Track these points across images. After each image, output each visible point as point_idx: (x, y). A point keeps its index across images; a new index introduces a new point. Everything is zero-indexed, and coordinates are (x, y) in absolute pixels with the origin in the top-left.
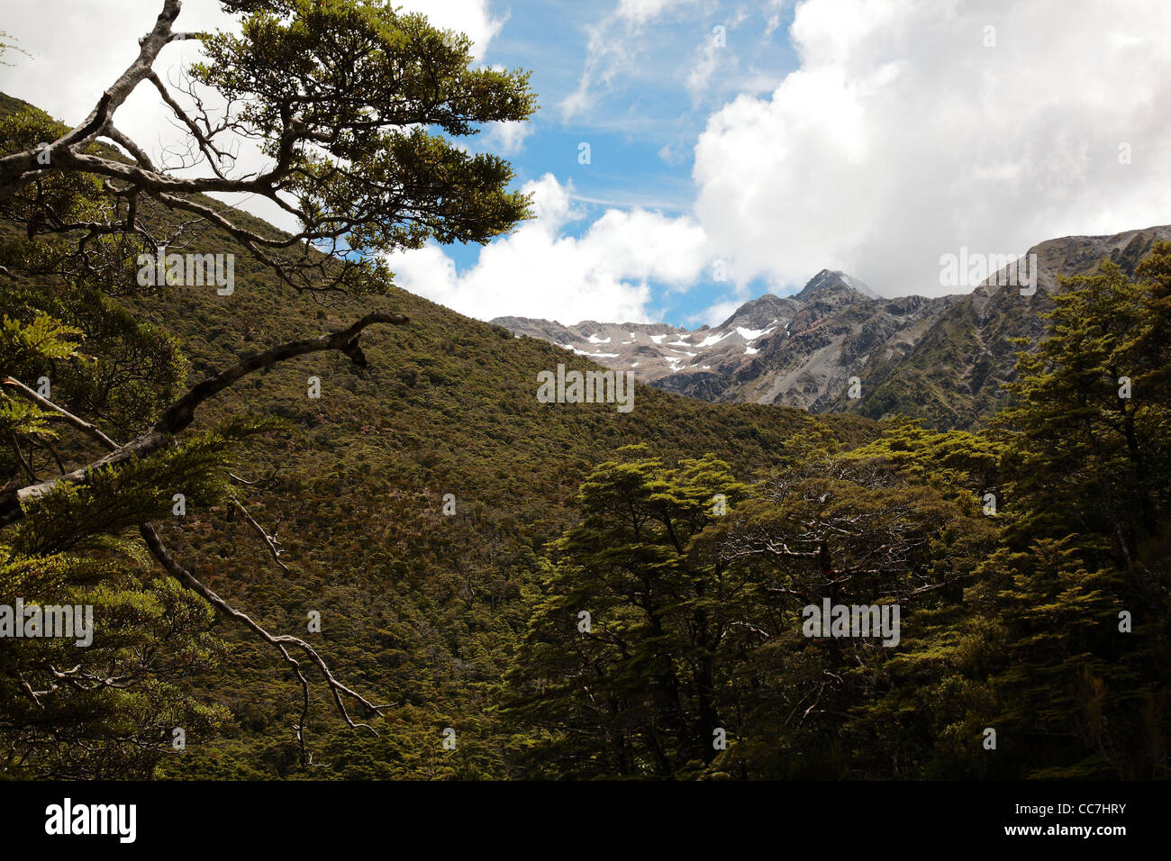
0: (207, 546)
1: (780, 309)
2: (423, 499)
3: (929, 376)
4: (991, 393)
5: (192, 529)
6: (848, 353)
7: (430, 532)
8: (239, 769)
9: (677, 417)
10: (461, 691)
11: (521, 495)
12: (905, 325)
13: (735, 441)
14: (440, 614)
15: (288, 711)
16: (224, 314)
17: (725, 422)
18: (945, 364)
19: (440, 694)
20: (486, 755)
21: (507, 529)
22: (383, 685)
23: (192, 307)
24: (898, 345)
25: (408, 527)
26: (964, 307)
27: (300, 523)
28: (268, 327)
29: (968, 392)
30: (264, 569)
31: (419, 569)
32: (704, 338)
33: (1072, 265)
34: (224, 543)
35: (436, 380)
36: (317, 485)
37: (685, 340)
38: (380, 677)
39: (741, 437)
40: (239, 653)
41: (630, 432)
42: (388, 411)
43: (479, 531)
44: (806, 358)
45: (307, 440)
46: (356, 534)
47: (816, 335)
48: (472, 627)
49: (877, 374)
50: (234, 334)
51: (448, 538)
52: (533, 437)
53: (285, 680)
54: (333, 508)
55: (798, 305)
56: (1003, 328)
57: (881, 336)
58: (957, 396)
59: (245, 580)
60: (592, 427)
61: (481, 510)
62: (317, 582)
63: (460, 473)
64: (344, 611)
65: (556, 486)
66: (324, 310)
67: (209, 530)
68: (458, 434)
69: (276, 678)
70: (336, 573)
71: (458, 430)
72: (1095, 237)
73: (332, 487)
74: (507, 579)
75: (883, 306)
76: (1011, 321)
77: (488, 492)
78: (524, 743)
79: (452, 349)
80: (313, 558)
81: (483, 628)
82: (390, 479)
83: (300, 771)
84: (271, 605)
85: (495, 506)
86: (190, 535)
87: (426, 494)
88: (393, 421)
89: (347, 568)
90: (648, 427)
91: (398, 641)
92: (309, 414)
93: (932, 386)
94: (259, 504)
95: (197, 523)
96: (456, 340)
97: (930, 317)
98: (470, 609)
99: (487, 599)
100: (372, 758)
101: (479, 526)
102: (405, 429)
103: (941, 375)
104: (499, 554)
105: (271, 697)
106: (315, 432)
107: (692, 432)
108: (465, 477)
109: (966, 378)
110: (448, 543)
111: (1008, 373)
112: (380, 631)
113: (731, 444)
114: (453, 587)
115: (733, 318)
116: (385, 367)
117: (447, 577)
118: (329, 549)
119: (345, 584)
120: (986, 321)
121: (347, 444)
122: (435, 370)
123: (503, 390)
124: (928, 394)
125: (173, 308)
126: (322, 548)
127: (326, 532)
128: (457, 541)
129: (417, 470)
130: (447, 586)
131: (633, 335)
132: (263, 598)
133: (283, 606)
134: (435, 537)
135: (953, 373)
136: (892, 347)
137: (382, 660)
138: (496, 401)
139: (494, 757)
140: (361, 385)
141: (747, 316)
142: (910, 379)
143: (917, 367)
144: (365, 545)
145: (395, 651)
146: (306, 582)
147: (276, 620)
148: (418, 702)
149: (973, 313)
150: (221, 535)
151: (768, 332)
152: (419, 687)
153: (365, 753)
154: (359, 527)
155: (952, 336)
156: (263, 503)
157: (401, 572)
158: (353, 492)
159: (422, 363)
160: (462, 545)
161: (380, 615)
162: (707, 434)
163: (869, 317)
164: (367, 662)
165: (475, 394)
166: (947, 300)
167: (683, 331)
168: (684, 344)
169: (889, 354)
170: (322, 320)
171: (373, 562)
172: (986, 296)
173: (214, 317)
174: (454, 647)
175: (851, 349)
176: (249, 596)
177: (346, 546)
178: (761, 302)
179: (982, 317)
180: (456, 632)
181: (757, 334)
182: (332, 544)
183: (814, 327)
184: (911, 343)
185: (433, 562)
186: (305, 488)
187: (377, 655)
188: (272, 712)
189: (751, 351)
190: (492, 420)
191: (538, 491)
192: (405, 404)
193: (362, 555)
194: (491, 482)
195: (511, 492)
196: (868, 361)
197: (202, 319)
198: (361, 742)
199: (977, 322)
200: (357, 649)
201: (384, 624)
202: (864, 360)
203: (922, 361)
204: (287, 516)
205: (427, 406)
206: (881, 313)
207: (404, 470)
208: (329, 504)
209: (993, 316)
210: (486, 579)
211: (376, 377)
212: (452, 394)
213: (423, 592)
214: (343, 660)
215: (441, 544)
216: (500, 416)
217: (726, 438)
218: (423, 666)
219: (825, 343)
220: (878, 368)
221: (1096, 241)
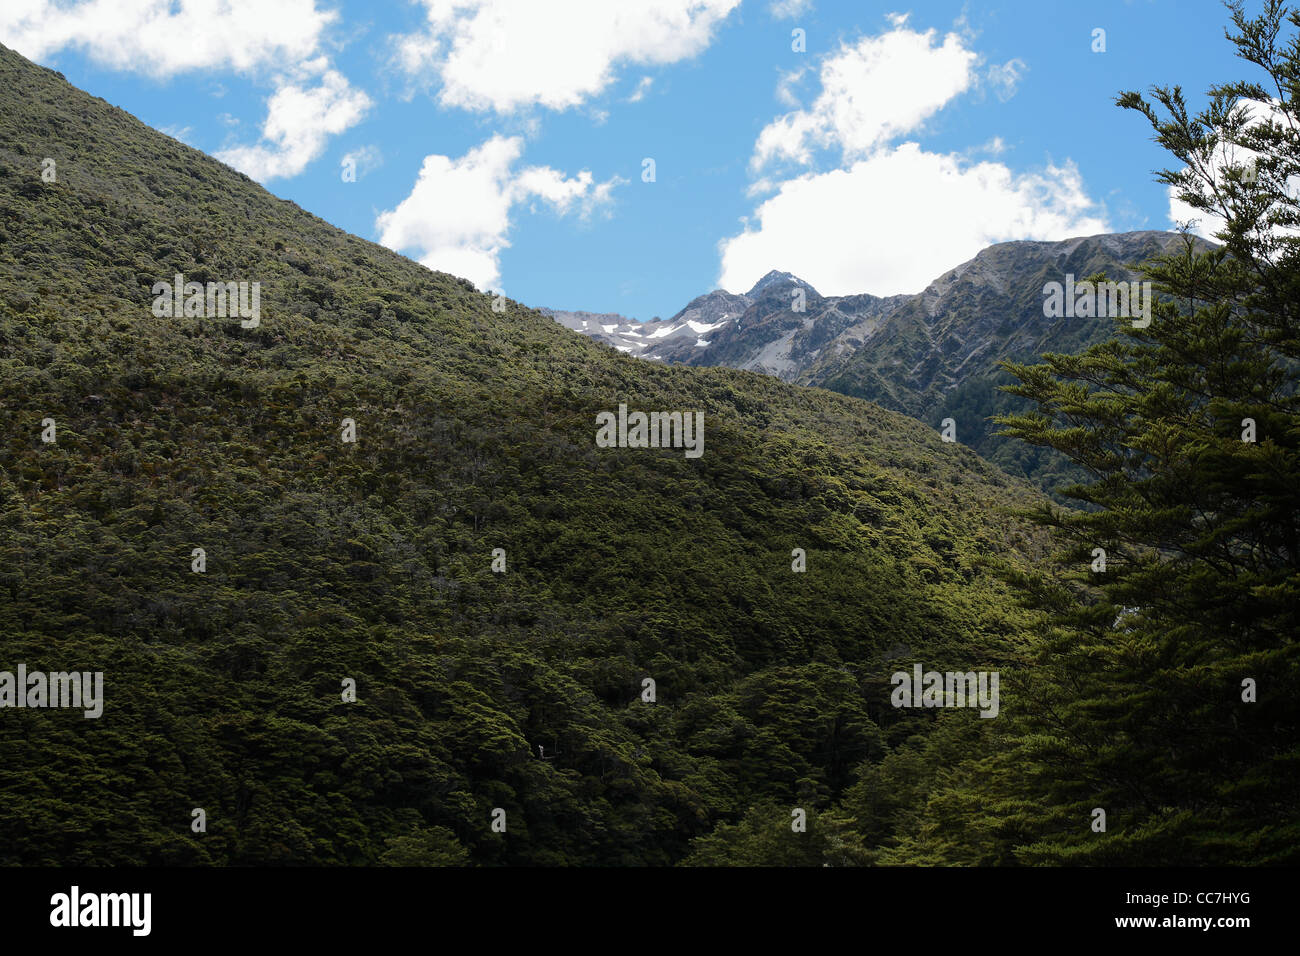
0: (147, 444)
1: (731, 304)
2: (396, 414)
3: (880, 370)
4: (939, 389)
5: (131, 427)
6: (799, 347)
7: (404, 447)
8: (182, 670)
9: (653, 373)
10: (445, 611)
11: (505, 417)
12: (855, 322)
13: (710, 401)
14: (417, 531)
15: (241, 620)
16: (174, 234)
17: (701, 382)
18: (896, 359)
19: (420, 612)
20: (482, 672)
21: (490, 450)
22: (353, 600)
23: (139, 225)
24: (849, 341)
25: (379, 441)
26: (916, 304)
27: (256, 430)
28: (222, 252)
29: (917, 387)
30: (215, 472)
31: (393, 482)
32: (655, 329)
33: (1019, 268)
34: (169, 442)
35: (403, 316)
36: (276, 393)
37: (636, 331)
38: (350, 591)
39: (716, 398)
40: (182, 555)
41: (604, 384)
42: (352, 339)
43: (459, 449)
44: (758, 350)
45: (265, 359)
46: (321, 445)
47: (768, 329)
48: (453, 547)
49: (828, 368)
50: (183, 254)
51: (425, 454)
52: (505, 378)
53: (237, 589)
54: (294, 417)
55: (749, 302)
56: (953, 327)
57: (832, 332)
58: (907, 390)
59: (193, 482)
60: (566, 375)
61: (461, 429)
62: (276, 488)
63: (436, 393)
64: (308, 518)
65: (542, 412)
66: (282, 242)
67: (151, 429)
68: (427, 367)
69: (227, 585)
70: (297, 481)
71: (428, 363)
72: (1043, 243)
73: (293, 396)
74: (491, 500)
75: (835, 304)
76: (961, 321)
77: (468, 412)
78: (527, 661)
79: (418, 292)
80: (272, 466)
81: (465, 548)
82: (359, 394)
83: (257, 678)
84: (221, 508)
85: (476, 426)
86: (128, 433)
87: (399, 410)
88: (358, 349)
89: (310, 477)
90: (623, 380)
91: (370, 554)
92: (265, 334)
93: (883, 379)
94: (209, 408)
95: (137, 422)
96: (422, 285)
97: (880, 316)
98: (450, 527)
99: (468, 520)
100: (346, 667)
101: (460, 444)
102: (370, 356)
103: (891, 369)
104: (483, 474)
105: (222, 603)
106: (272, 352)
107: (667, 388)
108: (441, 396)
109: (916, 373)
110: (425, 459)
111: (957, 370)
112: (349, 540)
113: (706, 403)
114: (431, 503)
115: (684, 312)
116: (349, 300)
117: (425, 493)
118: (289, 457)
119: (309, 491)
120: (936, 319)
121: (308, 366)
122: (402, 306)
123: (473, 331)
124: (878, 387)
125: (117, 222)
126: (282, 456)
127: (287, 440)
128: (434, 459)
129: (388, 386)
130: (425, 502)
131: (585, 323)
132: (213, 500)
133: (236, 511)
134: (411, 453)
135: (903, 368)
136: (843, 343)
137: (352, 572)
138: (466, 341)
139: (493, 676)
140: (322, 314)
141: (699, 310)
142: (861, 372)
143: (869, 361)
144: (331, 456)
145: (367, 563)
146: (264, 487)
147: (227, 524)
148: (394, 619)
149: (924, 310)
150: (164, 435)
151: (718, 326)
152: (395, 603)
153: (338, 661)
154: (323, 437)
155: (904, 332)
156: (214, 407)
157: (372, 485)
158: (316, 402)
159: (388, 298)
160: (439, 463)
161: (349, 526)
162: (683, 392)
163: (821, 313)
164: (335, 573)
165: (444, 333)
166: (897, 300)
167: (634, 322)
168: (635, 335)
169: (840, 349)
170: (280, 251)
171: (340, 473)
172: (937, 295)
173: (162, 235)
174: (435, 565)
175: (802, 343)
176: (195, 498)
177: (309, 457)
178: (713, 297)
179: (933, 314)
180: (435, 550)
181: (708, 328)
182: (292, 452)
183: (766, 321)
184: (861, 339)
185: (407, 477)
186: (263, 395)
187: (348, 566)
188: (222, 618)
189: (702, 343)
190: (462, 357)
191: (523, 415)
192: (371, 334)
193: (327, 466)
194: (471, 402)
195: (493, 414)
196: (819, 354)
197: (150, 237)
198: (334, 649)
199: (928, 320)
200: (323, 559)
201: (355, 533)
202: (815, 354)
203: (874, 355)
204: (241, 421)
205: (394, 338)
206: (832, 309)
207: (373, 387)
208: (290, 412)
209: (943, 315)
210: (469, 497)
211: (338, 308)
212: (419, 331)
213: (397, 508)
214: (308, 570)
215: (418, 460)
216: (471, 354)
217: (702, 398)
218: (400, 582)
219: (776, 337)
220: (828, 362)
221: (1043, 247)
